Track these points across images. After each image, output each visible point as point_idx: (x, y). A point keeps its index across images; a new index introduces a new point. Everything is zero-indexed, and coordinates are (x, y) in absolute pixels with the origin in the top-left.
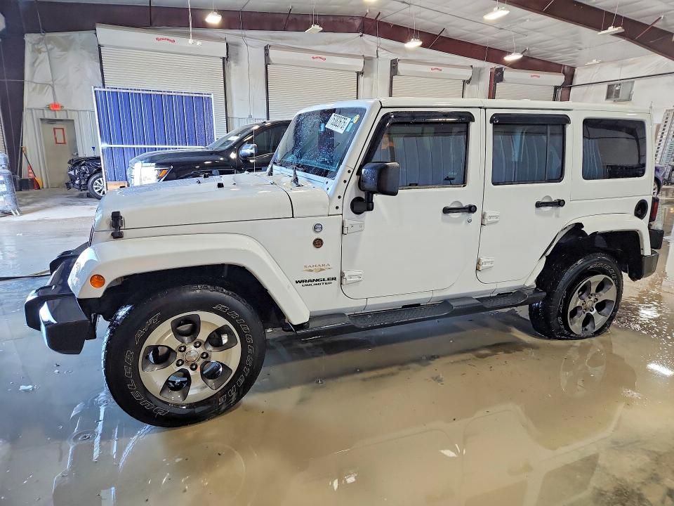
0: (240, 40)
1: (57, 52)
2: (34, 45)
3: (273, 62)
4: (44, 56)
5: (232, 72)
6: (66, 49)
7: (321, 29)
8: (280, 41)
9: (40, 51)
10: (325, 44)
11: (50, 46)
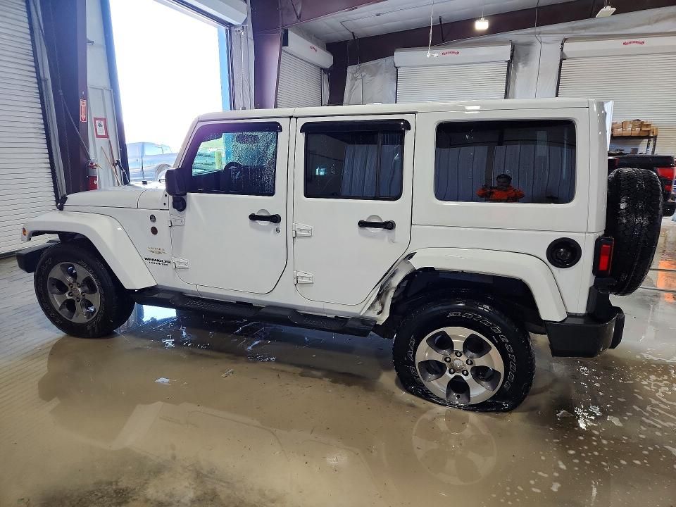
0: (532, 38)
1: (368, 78)
2: (353, 74)
3: (568, 56)
4: (359, 81)
5: (519, 75)
6: (374, 75)
7: (614, 9)
8: (583, 31)
9: (356, 79)
10: (649, 24)
11: (363, 74)
